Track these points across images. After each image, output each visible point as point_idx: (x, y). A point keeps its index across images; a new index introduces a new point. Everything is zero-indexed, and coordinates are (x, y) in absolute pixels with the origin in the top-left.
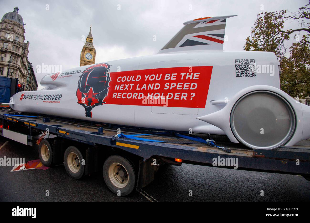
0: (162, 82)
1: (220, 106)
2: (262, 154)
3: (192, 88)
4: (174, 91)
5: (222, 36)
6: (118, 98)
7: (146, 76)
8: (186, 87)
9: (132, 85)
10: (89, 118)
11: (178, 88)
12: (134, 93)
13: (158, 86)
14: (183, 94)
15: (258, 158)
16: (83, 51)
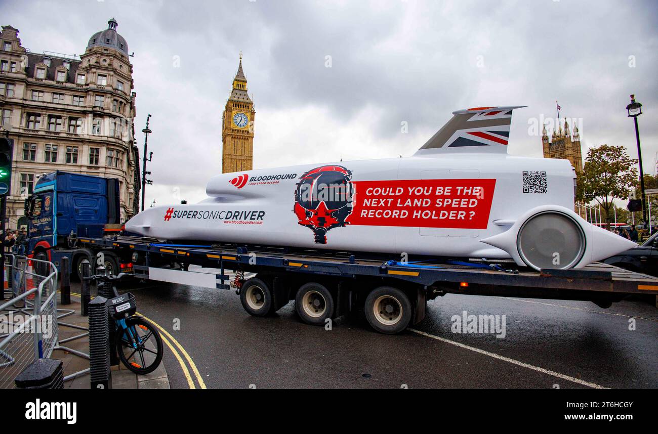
0: (433, 197)
1: (505, 226)
2: (549, 274)
3: (472, 205)
4: (449, 208)
5: (506, 134)
6: (369, 216)
7: (409, 188)
8: (464, 205)
9: (390, 200)
10: (320, 245)
11: (453, 206)
12: (395, 211)
13: (427, 202)
14: (460, 212)
15: (545, 277)
16: (228, 109)
